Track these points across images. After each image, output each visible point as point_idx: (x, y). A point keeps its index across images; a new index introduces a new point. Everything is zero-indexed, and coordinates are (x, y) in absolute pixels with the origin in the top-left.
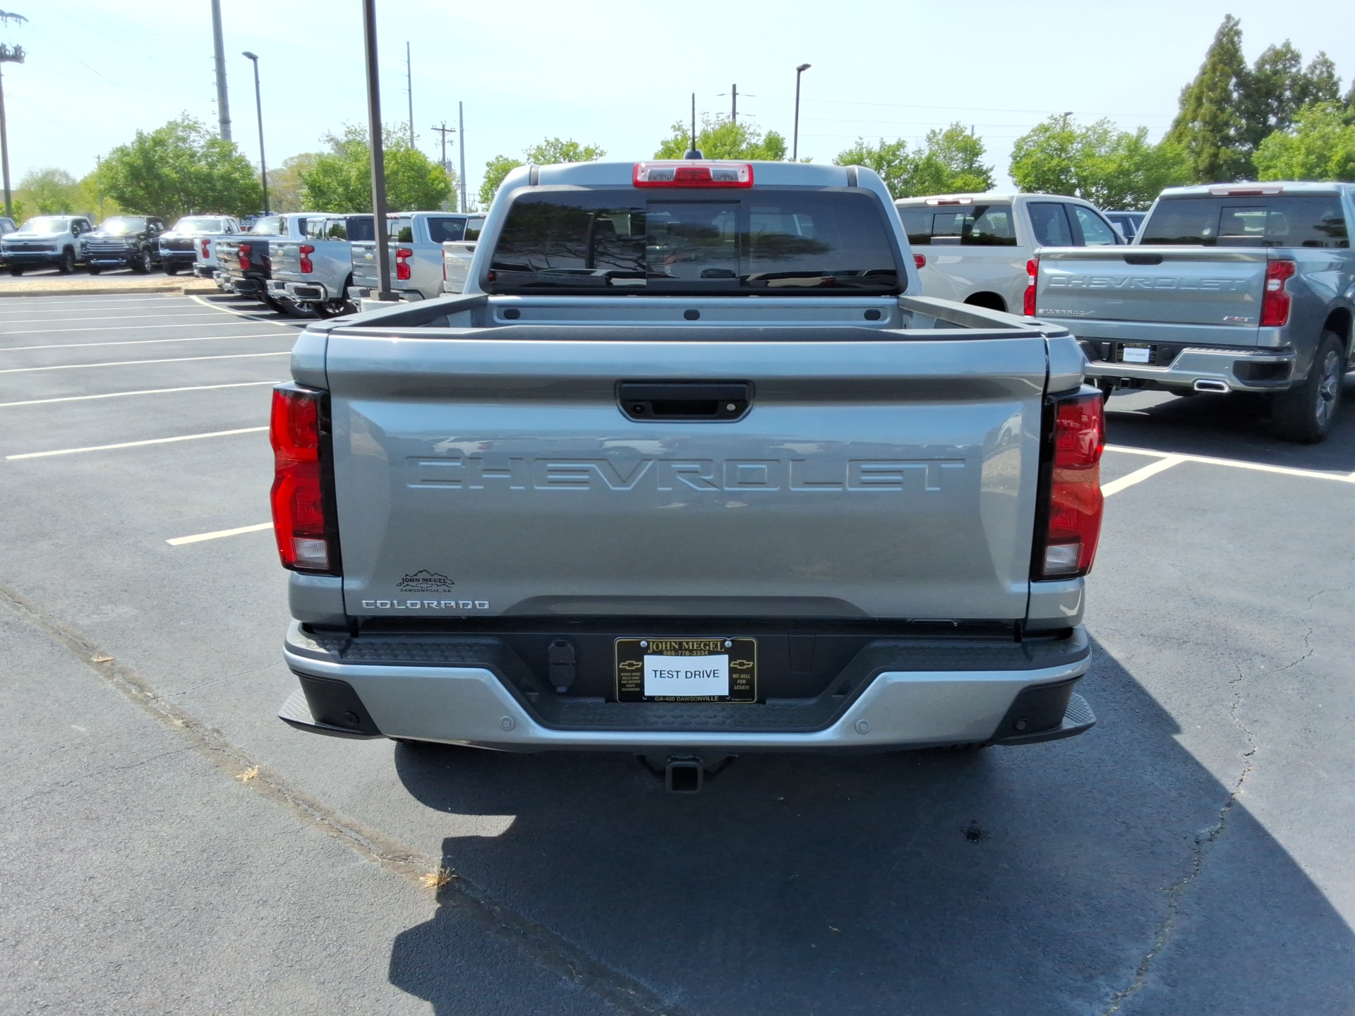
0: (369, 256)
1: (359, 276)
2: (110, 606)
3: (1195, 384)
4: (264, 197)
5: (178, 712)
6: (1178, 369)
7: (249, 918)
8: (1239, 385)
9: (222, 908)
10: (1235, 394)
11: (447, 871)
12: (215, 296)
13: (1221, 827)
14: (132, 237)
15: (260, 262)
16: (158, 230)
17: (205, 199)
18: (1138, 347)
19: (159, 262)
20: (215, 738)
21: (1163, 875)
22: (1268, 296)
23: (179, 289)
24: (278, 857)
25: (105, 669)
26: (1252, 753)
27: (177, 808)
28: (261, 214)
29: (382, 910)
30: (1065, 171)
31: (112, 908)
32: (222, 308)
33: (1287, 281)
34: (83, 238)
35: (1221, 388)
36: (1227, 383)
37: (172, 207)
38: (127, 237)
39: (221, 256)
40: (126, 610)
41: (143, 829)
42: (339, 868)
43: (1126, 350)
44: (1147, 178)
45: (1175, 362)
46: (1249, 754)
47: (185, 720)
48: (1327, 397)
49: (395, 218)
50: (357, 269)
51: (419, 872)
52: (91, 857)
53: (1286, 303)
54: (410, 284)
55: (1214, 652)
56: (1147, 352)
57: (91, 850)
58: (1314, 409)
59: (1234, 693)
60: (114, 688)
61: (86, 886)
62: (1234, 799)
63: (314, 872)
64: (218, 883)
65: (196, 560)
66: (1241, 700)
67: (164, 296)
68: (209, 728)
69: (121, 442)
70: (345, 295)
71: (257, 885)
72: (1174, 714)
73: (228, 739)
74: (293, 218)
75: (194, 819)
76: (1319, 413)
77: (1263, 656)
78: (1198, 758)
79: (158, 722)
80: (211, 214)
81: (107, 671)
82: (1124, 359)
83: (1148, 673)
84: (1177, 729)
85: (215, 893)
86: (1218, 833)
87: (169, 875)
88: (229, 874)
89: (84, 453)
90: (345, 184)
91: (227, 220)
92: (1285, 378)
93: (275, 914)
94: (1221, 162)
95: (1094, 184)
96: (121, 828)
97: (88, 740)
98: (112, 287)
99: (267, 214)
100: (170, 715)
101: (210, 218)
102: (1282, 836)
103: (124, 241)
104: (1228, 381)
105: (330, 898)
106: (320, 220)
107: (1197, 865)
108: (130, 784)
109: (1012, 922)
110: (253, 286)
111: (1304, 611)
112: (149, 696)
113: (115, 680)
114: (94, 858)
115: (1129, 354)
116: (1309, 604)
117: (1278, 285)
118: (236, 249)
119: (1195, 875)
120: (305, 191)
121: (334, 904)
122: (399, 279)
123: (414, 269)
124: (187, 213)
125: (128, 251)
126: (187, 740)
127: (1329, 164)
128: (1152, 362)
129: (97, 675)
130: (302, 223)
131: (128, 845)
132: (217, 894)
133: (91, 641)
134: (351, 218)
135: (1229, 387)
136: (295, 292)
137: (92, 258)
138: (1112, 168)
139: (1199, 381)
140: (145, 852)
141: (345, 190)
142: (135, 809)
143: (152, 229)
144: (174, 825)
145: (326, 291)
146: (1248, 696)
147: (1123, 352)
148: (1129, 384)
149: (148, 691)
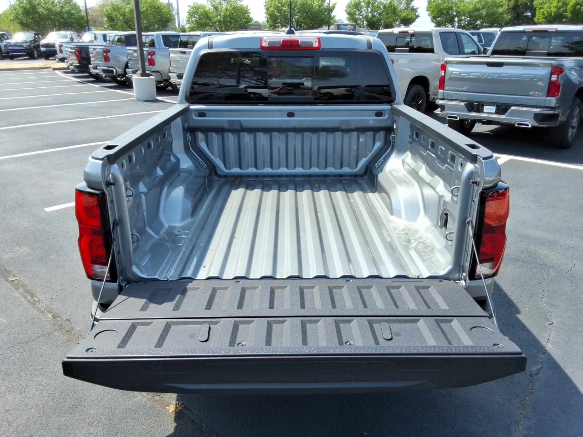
0: (135, 54)
1: (131, 64)
2: (18, 248)
3: (516, 123)
4: (87, 22)
5: (49, 309)
6: (509, 116)
7: (85, 434)
8: (536, 124)
9: (71, 428)
10: (533, 128)
11: (180, 404)
12: (66, 71)
13: (541, 367)
14: (28, 42)
15: (85, 56)
16: (39, 38)
17: (60, 23)
18: (491, 106)
19: (41, 53)
20: (67, 325)
21: (517, 395)
22: (551, 84)
23: (50, 68)
24: (98, 396)
25: (15, 284)
26: (552, 324)
27: (49, 367)
28: (86, 30)
29: (148, 427)
30: (451, 8)
31: (18, 429)
32: (70, 78)
33: (560, 76)
34: (5, 43)
35: (528, 125)
36: (530, 123)
37: (45, 27)
38: (25, 42)
39: (68, 53)
40: (25, 250)
41: (33, 380)
42: (127, 402)
43: (485, 107)
44: (487, 13)
45: (507, 113)
46: (551, 324)
47: (53, 314)
48: (573, 127)
49: (147, 35)
50: (130, 60)
51: (166, 404)
52: (8, 398)
53: (559, 86)
54: (155, 68)
55: (531, 266)
56: (494, 108)
57: (8, 394)
58: (568, 133)
59: (542, 289)
60: (19, 296)
61: (5, 416)
62: (546, 350)
63: (115, 405)
64: (70, 412)
65: (58, 220)
66: (545, 293)
67: (43, 71)
68: (64, 318)
69: (23, 153)
70: (125, 73)
71: (88, 413)
72: (515, 302)
73: (74, 325)
74: (100, 34)
75: (57, 373)
76: (570, 134)
77: (554, 268)
78: (528, 327)
79: (40, 315)
80: (64, 31)
81: (16, 286)
82: (484, 111)
83: (502, 279)
84: (518, 312)
85: (68, 419)
86: (540, 370)
87: (45, 408)
88: (74, 407)
89: (6, 159)
90: (124, 15)
91: (71, 33)
92: (556, 121)
93: (97, 431)
94: (519, 4)
95: (464, 15)
96: (22, 380)
97: (7, 327)
98: (20, 67)
99: (89, 30)
100: (46, 311)
101: (63, 33)
102: (569, 371)
103: (24, 44)
104: (531, 122)
105: (123, 421)
106: (113, 34)
107: (532, 389)
108: (26, 353)
109: (449, 426)
110: (83, 68)
111: (570, 242)
112: (36, 300)
113: (20, 291)
114: (9, 398)
115: (487, 109)
116: (571, 238)
117: (556, 78)
118: (74, 51)
119: (531, 395)
120: (105, 19)
121: (125, 425)
122: (150, 66)
123: (156, 61)
124: (52, 30)
125: (26, 49)
126: (54, 326)
127: (568, 6)
128: (497, 112)
129: (11, 288)
130: (105, 36)
131: (26, 390)
132: (69, 419)
133: (9, 268)
134: (127, 35)
135: (531, 125)
136: (102, 71)
137: (10, 52)
138: (471, 7)
139: (517, 122)
140: (34, 394)
141: (124, 18)
142: (29, 368)
143: (37, 38)
144: (48, 378)
145: (116, 71)
146: (548, 291)
147: (483, 108)
148: (486, 123)
149: (35, 297)
